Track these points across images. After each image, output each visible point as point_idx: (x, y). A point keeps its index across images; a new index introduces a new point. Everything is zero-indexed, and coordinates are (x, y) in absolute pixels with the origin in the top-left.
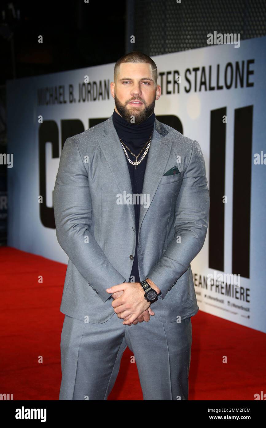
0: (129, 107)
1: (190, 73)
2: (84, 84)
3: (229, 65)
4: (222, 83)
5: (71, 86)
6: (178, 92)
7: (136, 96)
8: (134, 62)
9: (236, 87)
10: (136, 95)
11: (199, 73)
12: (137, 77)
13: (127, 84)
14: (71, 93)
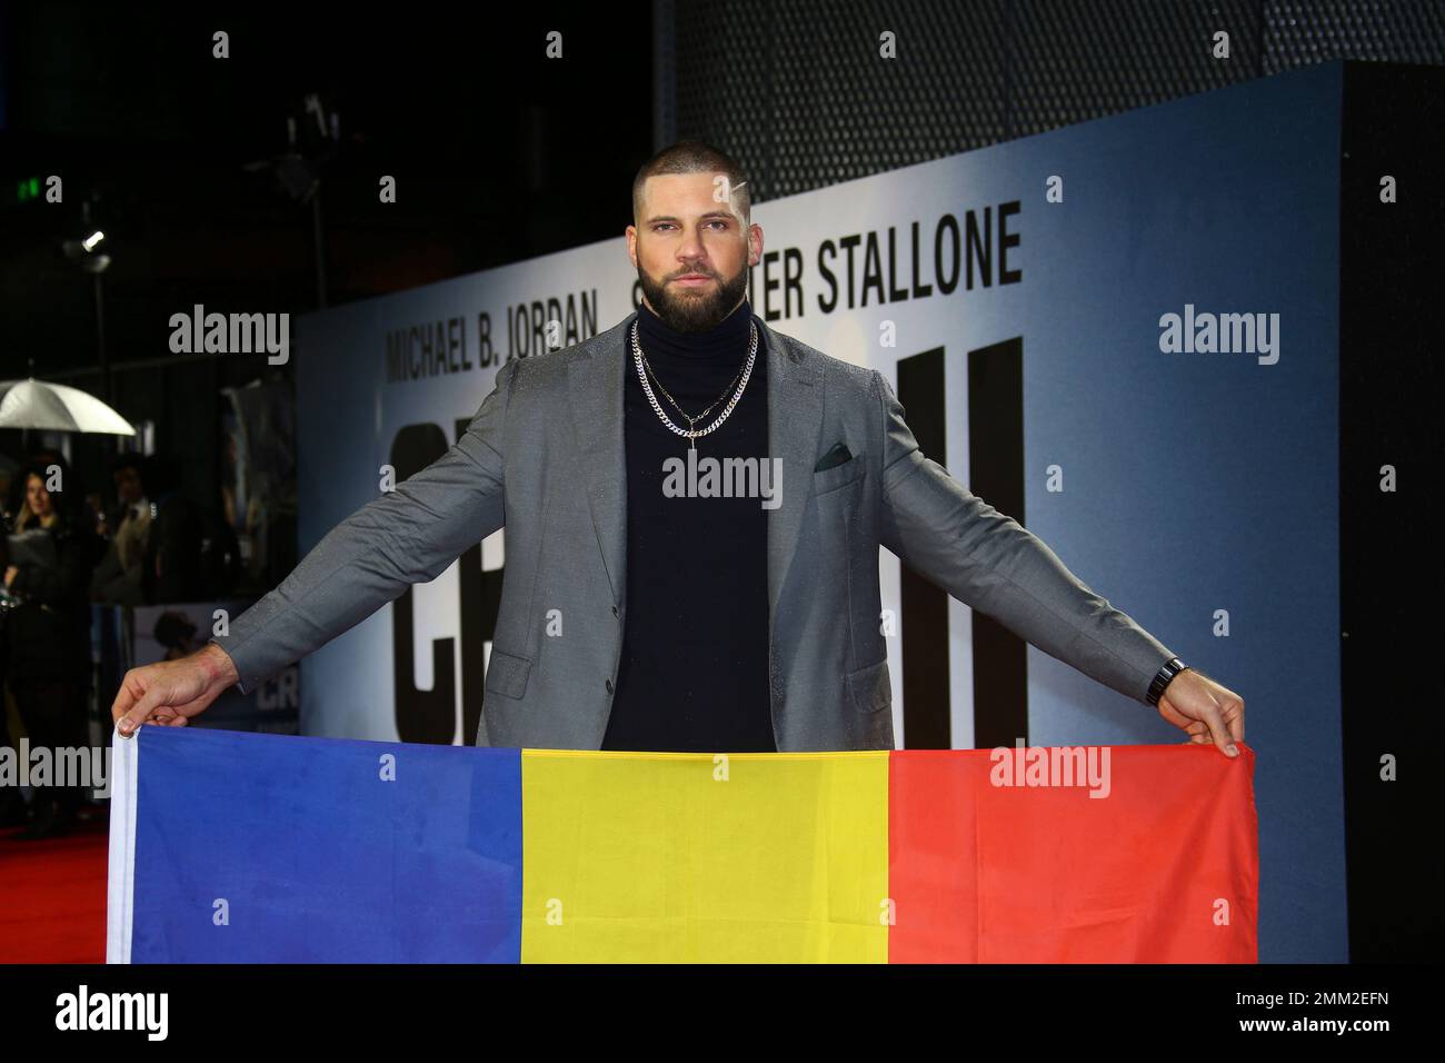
0: (673, 288)
1: (834, 255)
2: (522, 309)
3: (948, 221)
4: (927, 277)
5: (484, 317)
6: (801, 313)
7: (691, 263)
8: (680, 171)
9: (970, 286)
10: (691, 259)
11: (860, 252)
12: (689, 212)
13: (666, 231)
14: (485, 339)
